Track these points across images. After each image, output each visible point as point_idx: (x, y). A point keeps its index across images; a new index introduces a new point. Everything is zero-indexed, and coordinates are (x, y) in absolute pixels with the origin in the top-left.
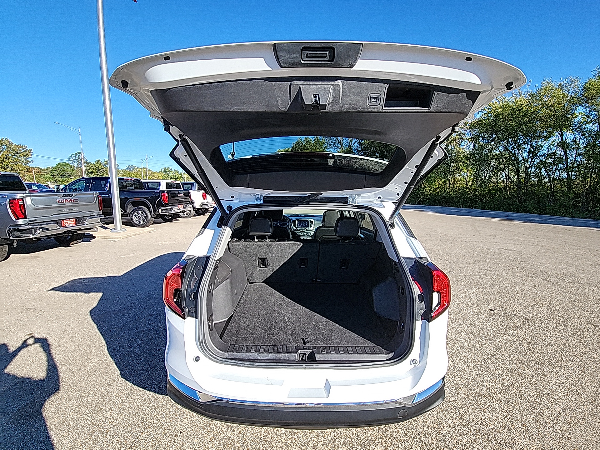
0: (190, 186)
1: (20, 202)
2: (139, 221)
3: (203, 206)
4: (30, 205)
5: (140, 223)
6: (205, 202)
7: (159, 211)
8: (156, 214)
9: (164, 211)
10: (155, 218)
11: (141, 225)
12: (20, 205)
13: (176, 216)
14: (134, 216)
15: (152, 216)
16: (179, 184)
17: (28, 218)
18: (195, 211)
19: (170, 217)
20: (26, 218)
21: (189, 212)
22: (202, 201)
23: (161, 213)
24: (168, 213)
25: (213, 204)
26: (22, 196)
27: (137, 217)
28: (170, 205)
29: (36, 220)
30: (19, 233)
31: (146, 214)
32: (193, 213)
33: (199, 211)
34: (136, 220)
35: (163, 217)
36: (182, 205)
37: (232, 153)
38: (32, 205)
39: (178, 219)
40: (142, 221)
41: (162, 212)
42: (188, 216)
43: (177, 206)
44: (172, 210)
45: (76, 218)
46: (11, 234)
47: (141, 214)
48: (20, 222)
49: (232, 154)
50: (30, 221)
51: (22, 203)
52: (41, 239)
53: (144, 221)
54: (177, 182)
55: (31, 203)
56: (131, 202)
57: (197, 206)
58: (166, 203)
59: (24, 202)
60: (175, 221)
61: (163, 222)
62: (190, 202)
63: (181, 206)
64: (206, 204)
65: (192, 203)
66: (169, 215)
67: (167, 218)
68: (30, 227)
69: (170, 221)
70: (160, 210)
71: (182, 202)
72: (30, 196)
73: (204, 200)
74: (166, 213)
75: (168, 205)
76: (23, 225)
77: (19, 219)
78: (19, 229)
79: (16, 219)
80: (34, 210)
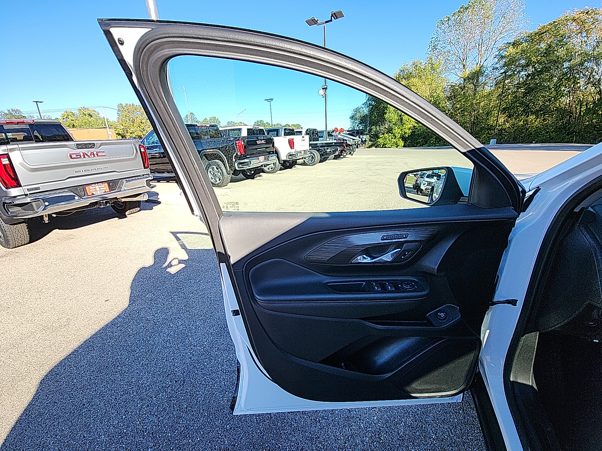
0: (276, 132)
1: (3, 159)
2: (215, 179)
3: (290, 157)
4: (21, 164)
5: (216, 181)
6: (293, 151)
7: (235, 166)
8: (232, 170)
9: (240, 166)
11: (218, 184)
12: (4, 165)
13: (258, 171)
14: (209, 173)
15: (228, 173)
16: (263, 129)
17: (24, 186)
18: (281, 163)
19: (252, 173)
20: (20, 186)
21: (272, 165)
22: (288, 150)
23: (237, 168)
24: (246, 168)
25: (303, 154)
26: (6, 150)
27: (213, 174)
28: (247, 156)
29: (38, 188)
30: (20, 208)
31: (221, 170)
32: (279, 166)
33: (286, 163)
34: (211, 178)
35: (243, 172)
36: (264, 157)
37: (323, 87)
38: (25, 163)
39: (261, 174)
40: (218, 179)
41: (238, 167)
42: (273, 171)
43: (257, 158)
44: (251, 163)
45: (108, 182)
46: (9, 211)
47: (216, 169)
48: (14, 192)
49: (323, 89)
50: (28, 190)
51: (8, 162)
52: (68, 213)
53: (220, 180)
54: (260, 128)
55: (22, 161)
56: (204, 155)
57: (283, 157)
58: (243, 155)
59: (10, 160)
60: (258, 178)
61: (245, 179)
62: (273, 152)
63: (262, 158)
64: (294, 153)
65: (277, 153)
66: (250, 170)
67: (249, 174)
68: (28, 200)
69: (252, 177)
70: (236, 164)
71: (264, 152)
72: (20, 149)
73: (292, 148)
74: (243, 168)
75: (245, 158)
76: (18, 197)
77: (10, 188)
78: (15, 203)
79: (7, 188)
80: (30, 173)
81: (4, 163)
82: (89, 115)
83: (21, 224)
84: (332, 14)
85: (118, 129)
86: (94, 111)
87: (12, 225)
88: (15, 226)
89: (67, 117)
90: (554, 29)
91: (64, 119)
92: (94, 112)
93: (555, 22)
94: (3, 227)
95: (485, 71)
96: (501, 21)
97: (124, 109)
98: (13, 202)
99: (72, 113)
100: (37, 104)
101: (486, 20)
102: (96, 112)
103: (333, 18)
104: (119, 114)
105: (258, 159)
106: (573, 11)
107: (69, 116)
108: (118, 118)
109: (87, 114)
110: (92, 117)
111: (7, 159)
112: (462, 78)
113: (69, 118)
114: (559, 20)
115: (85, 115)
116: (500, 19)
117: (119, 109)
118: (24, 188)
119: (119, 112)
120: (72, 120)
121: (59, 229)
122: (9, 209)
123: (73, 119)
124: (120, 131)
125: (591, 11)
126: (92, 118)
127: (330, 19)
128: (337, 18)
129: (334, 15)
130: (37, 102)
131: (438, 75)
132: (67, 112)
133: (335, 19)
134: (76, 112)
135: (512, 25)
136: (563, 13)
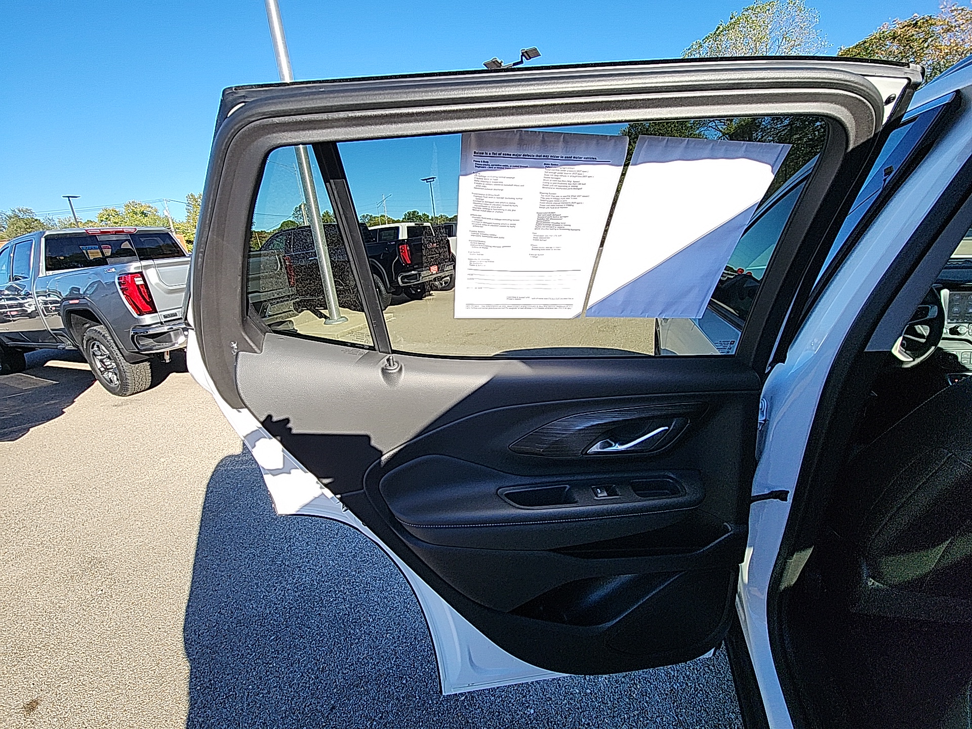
1: (136, 279)
4: (157, 284)
7: (398, 281)
8: (393, 287)
9: (406, 280)
10: (393, 293)
12: (138, 286)
13: (428, 288)
15: (389, 291)
16: (429, 227)
17: (160, 312)
19: (419, 290)
20: (157, 312)
21: (448, 278)
23: (400, 283)
24: (414, 282)
26: (138, 268)
28: (415, 267)
29: (175, 315)
30: (152, 340)
35: (406, 290)
36: (436, 267)
38: (161, 283)
39: (431, 292)
41: (403, 283)
43: (428, 268)
44: (420, 276)
46: (139, 343)
48: (147, 319)
50: (165, 317)
51: (142, 282)
55: (158, 281)
58: (409, 264)
59: (144, 280)
60: (427, 298)
61: (409, 301)
62: (449, 259)
63: (434, 269)
66: (417, 287)
67: (414, 292)
68: (165, 329)
69: (420, 297)
70: (399, 279)
71: (436, 259)
72: (155, 266)
74: (410, 283)
75: (412, 268)
76: (154, 326)
77: (143, 315)
78: (149, 333)
79: (139, 315)
80: (167, 295)
81: (138, 283)
82: (143, 213)
83: (144, 363)
84: (522, 53)
85: (188, 234)
86: (149, 207)
87: (133, 363)
88: (137, 365)
89: (107, 219)
90: (864, 53)
91: (102, 221)
92: (150, 209)
93: (865, 42)
94: (122, 366)
95: (761, 123)
96: (782, 44)
97: (197, 201)
98: (147, 332)
99: (115, 211)
100: (69, 200)
101: (758, 45)
102: (152, 208)
103: (524, 58)
104: (189, 210)
105: (430, 270)
106: (894, 23)
107: (111, 216)
108: (188, 216)
109: (138, 212)
110: (147, 216)
111: (141, 279)
112: (726, 134)
113: (110, 220)
114: (871, 39)
115: (136, 214)
116: (780, 42)
117: (189, 203)
118: (159, 314)
119: (189, 208)
120: (115, 223)
121: (177, 372)
122: (140, 342)
123: (117, 221)
124: (192, 236)
125: (922, 21)
126: (146, 219)
127: (520, 60)
128: (530, 58)
129: (525, 54)
130: (69, 197)
131: (689, 131)
132: (106, 211)
133: (527, 59)
134: (122, 210)
135: (799, 50)
136: (878, 28)
